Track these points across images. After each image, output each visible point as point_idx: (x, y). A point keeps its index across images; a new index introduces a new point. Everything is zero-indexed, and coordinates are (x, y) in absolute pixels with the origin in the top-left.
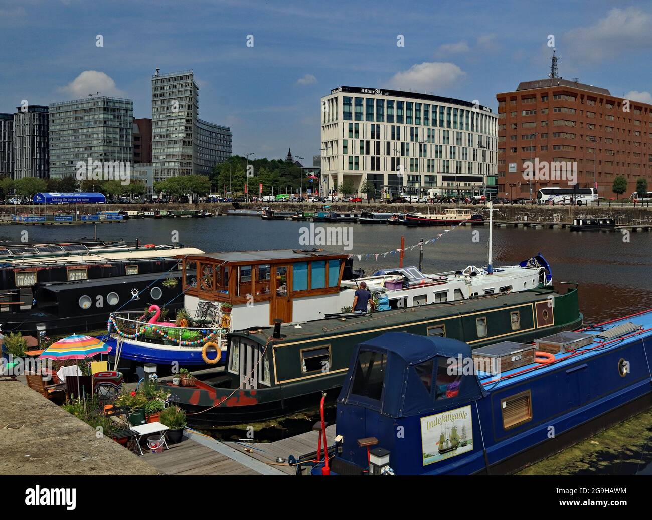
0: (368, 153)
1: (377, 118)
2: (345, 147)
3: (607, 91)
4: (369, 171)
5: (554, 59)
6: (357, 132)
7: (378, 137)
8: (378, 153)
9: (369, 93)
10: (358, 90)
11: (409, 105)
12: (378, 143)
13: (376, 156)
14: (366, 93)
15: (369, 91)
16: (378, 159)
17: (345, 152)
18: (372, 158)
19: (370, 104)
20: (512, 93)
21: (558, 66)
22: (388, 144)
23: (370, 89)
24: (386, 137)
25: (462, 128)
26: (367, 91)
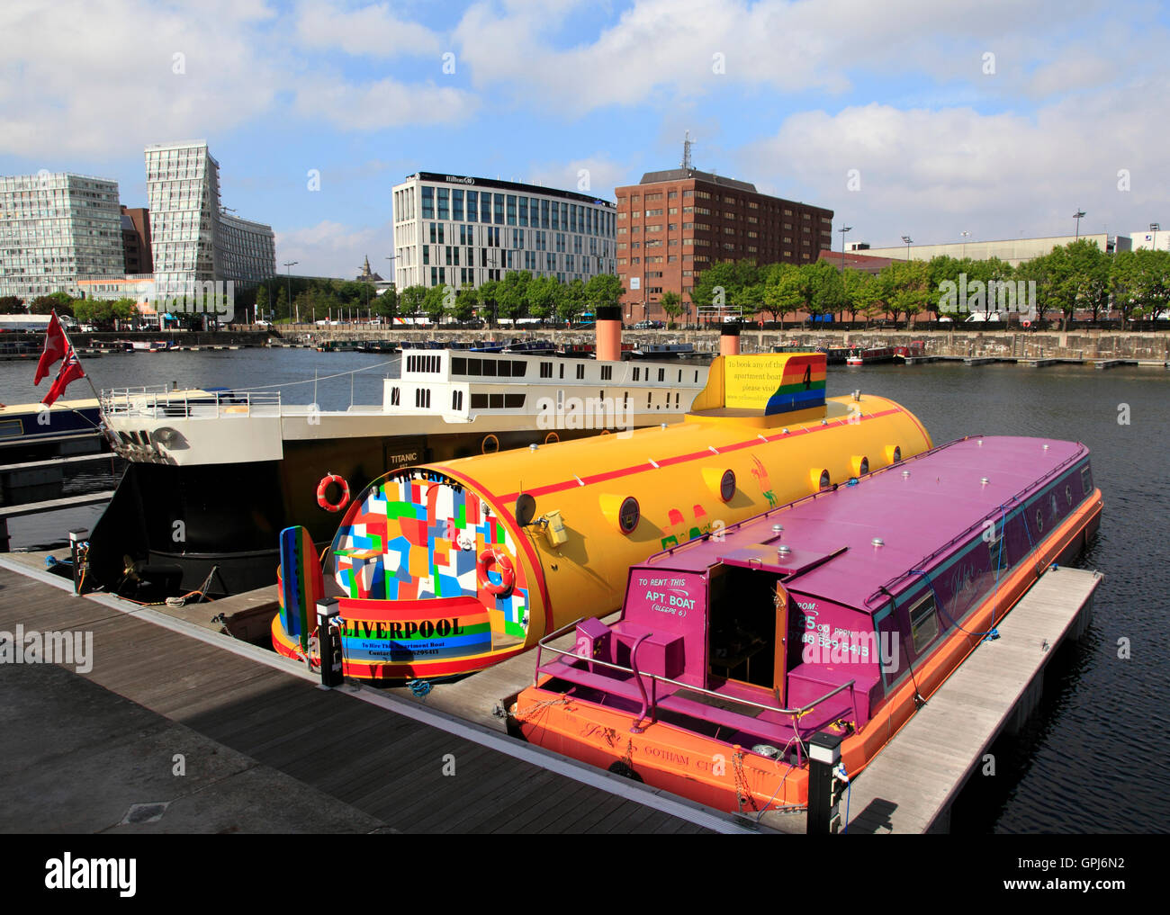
0: (457, 263)
1: (469, 216)
2: (426, 255)
3: (752, 187)
4: (459, 286)
5: (687, 143)
6: (441, 234)
7: (471, 242)
8: (471, 263)
9: (456, 183)
10: (441, 178)
11: (512, 199)
12: (471, 250)
13: (468, 267)
14: (453, 183)
15: (457, 180)
16: (471, 271)
17: (426, 261)
18: (463, 270)
19: (459, 197)
20: (635, 187)
21: (692, 153)
22: (484, 251)
23: (458, 177)
24: (481, 242)
25: (582, 231)
26: (454, 179)
